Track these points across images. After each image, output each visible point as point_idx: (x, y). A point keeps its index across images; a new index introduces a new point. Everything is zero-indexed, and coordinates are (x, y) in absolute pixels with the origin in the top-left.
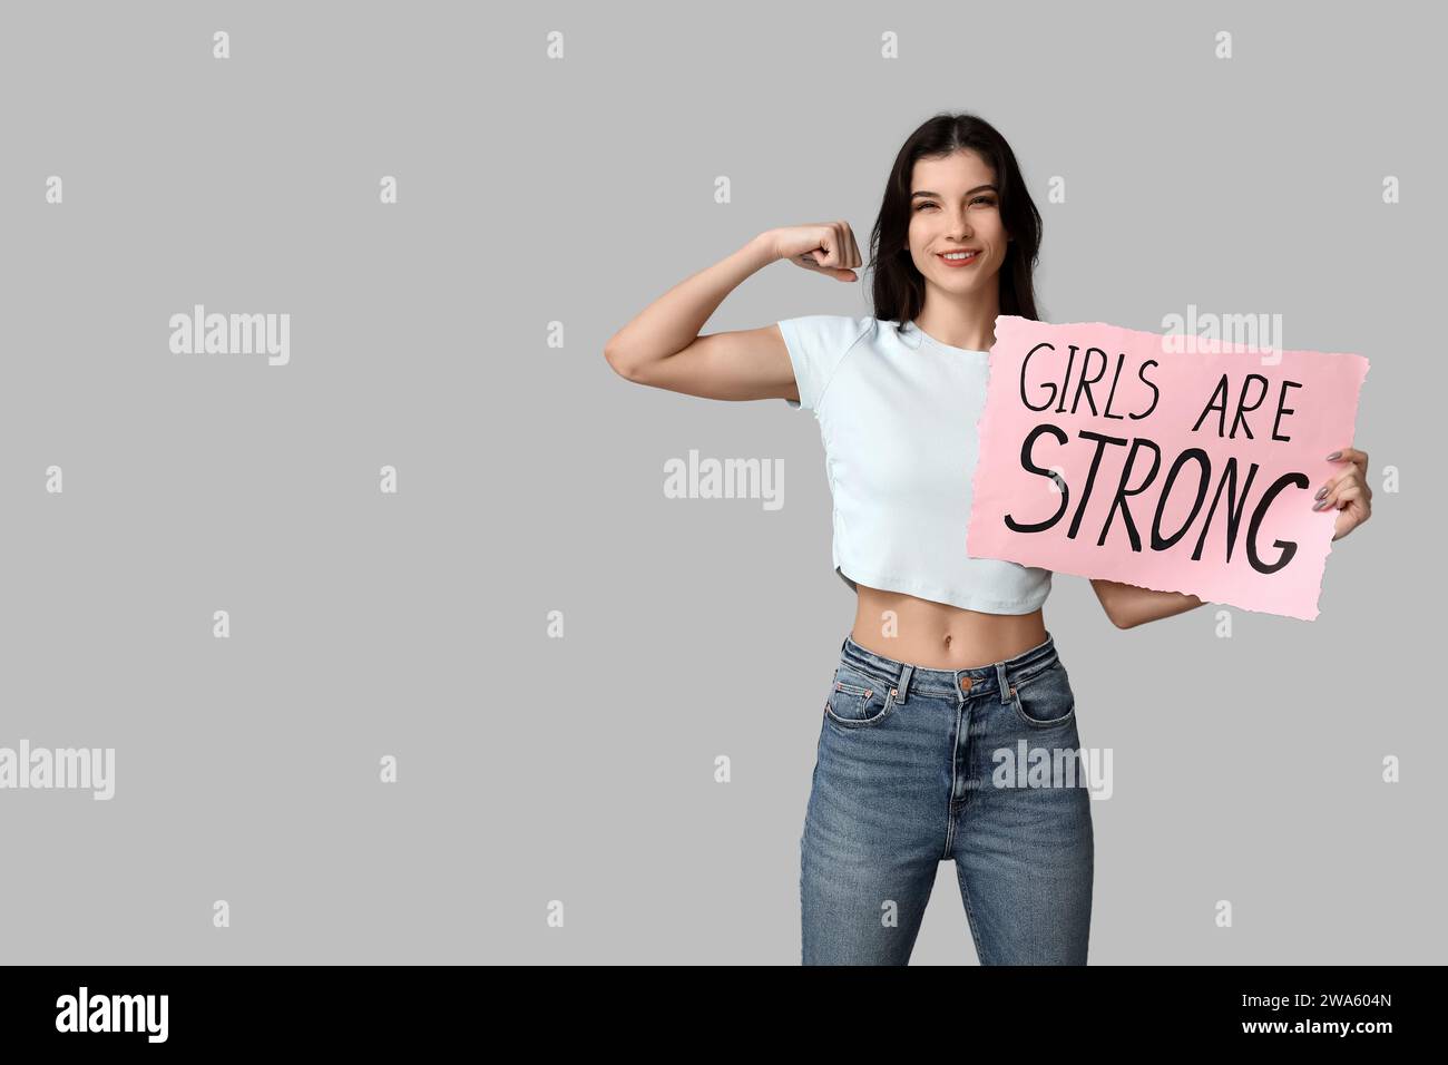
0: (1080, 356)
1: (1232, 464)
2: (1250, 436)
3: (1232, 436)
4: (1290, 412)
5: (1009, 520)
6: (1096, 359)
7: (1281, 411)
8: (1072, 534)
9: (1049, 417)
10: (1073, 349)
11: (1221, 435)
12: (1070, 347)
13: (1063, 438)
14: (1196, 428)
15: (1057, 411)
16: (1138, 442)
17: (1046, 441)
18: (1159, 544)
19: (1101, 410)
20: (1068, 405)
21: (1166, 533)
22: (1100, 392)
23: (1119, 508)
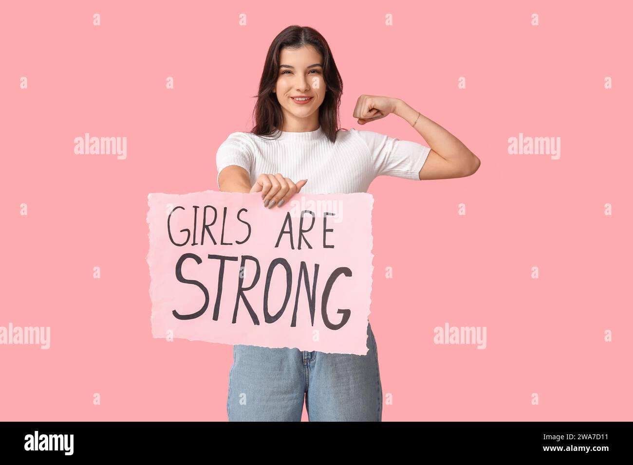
0: (200, 212)
1: (303, 265)
2: (310, 247)
3: (299, 248)
4: (331, 230)
5: (175, 313)
6: (210, 213)
7: (325, 231)
8: (215, 317)
9: (188, 249)
10: (196, 208)
11: (293, 248)
12: (194, 207)
13: (199, 261)
14: (277, 246)
15: (193, 245)
16: (244, 258)
17: (189, 263)
18: (269, 319)
19: (218, 241)
20: (198, 240)
21: (272, 312)
22: (216, 230)
23: (241, 299)
